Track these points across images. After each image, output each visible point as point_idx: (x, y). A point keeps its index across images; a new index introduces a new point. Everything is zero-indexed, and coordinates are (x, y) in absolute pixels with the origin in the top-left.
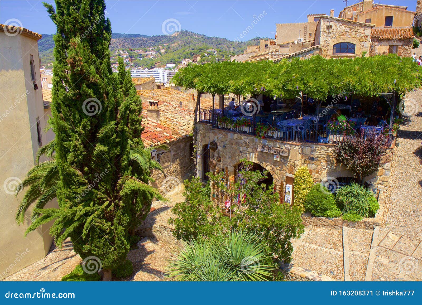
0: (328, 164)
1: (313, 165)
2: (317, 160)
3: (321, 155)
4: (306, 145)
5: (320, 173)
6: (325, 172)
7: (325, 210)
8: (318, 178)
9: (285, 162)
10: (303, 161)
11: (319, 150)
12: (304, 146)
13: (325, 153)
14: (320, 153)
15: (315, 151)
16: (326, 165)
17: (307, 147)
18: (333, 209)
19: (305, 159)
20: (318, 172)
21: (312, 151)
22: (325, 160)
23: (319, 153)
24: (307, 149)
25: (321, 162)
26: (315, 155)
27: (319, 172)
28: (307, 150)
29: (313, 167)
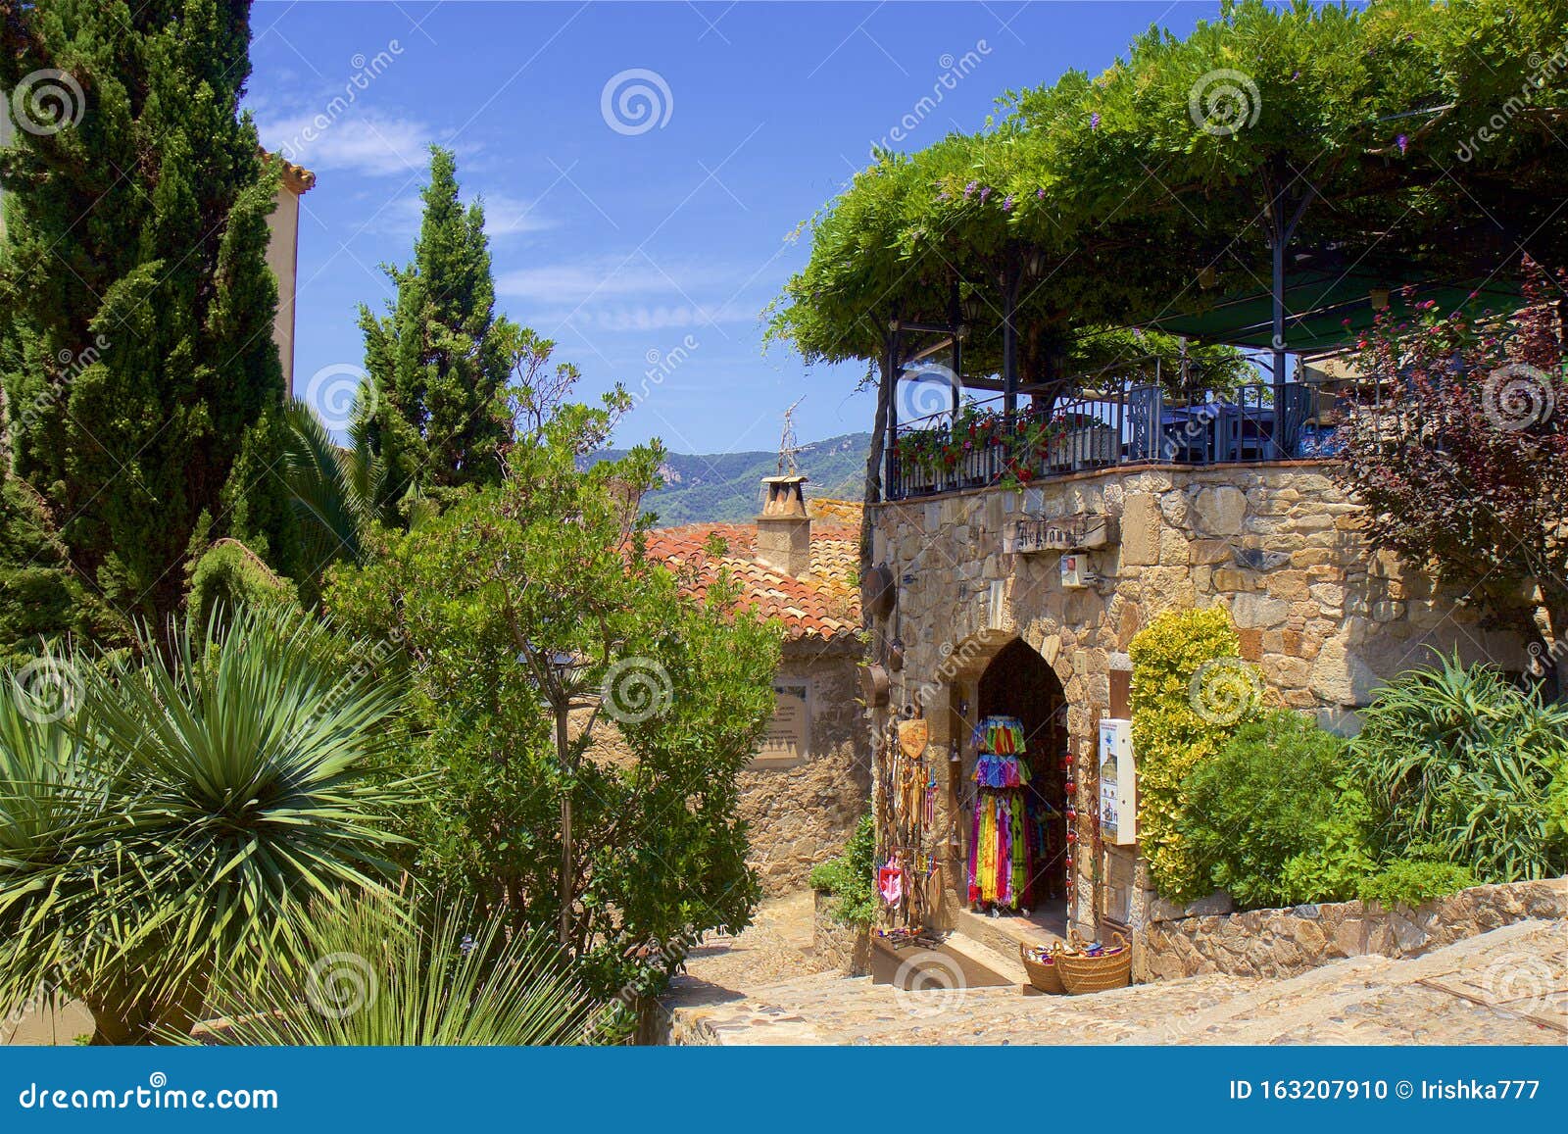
0: (1352, 590)
1: (1265, 601)
2: (1286, 564)
3: (1305, 531)
4: (1212, 477)
5: (1305, 646)
6: (1338, 641)
7: (1277, 852)
8: (1298, 680)
9: (1107, 590)
10: (1202, 574)
11: (1293, 503)
12: (1203, 484)
13: (1325, 520)
14: (1300, 523)
15: (1269, 507)
16: (1337, 596)
17: (1220, 491)
18: (1322, 842)
19: (1215, 566)
20: (1293, 644)
21: (1250, 511)
22: (1333, 563)
23: (1291, 522)
24: (1223, 503)
25: (1312, 579)
26: (1270, 533)
27: (1301, 639)
28: (1219, 503)
29: (1263, 610)
